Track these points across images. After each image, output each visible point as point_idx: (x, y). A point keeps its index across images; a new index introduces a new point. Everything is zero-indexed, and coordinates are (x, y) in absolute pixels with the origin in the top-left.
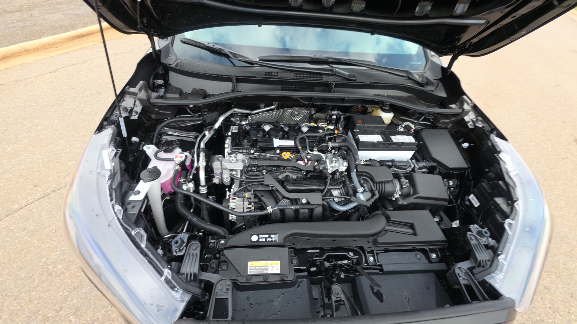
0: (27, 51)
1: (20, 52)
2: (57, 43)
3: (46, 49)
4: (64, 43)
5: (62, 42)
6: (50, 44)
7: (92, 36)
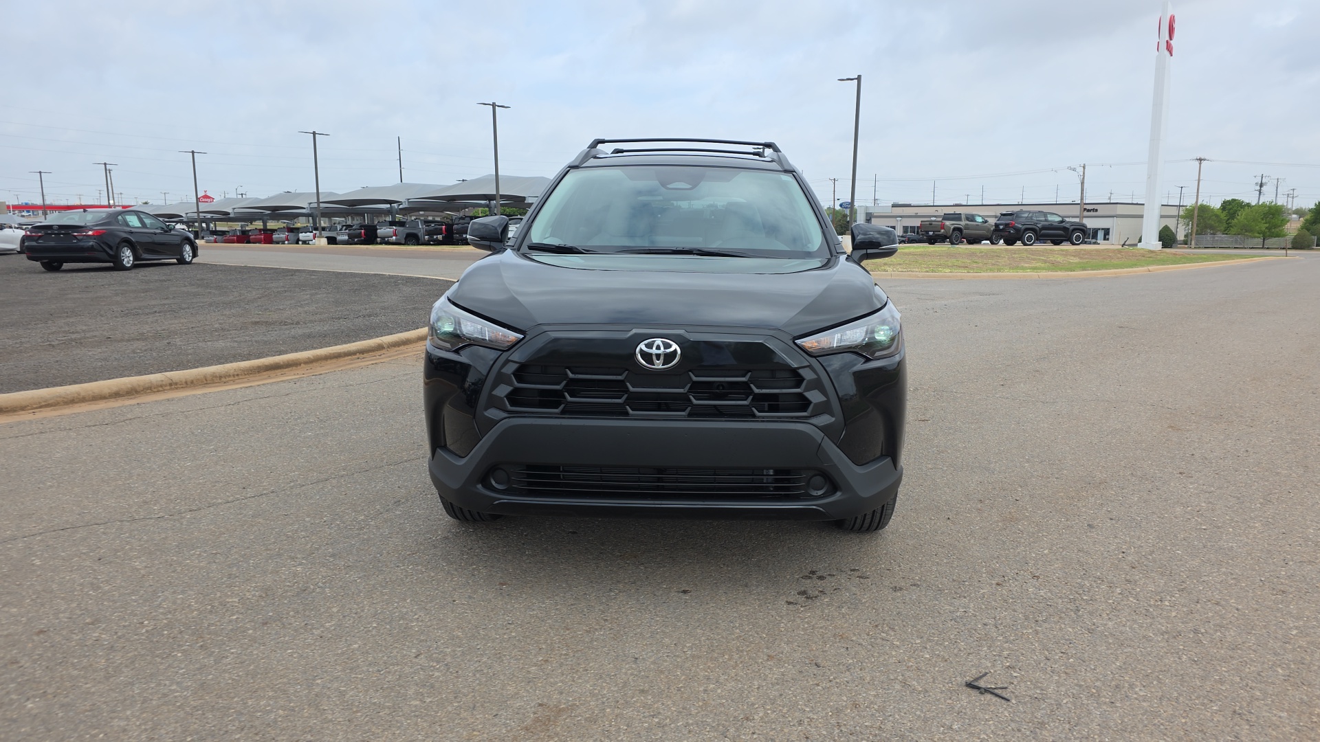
0: (173, 385)
1: (161, 386)
2: (229, 376)
3: (206, 384)
4: (240, 377)
5: (238, 375)
6: (216, 377)
7: (294, 368)
